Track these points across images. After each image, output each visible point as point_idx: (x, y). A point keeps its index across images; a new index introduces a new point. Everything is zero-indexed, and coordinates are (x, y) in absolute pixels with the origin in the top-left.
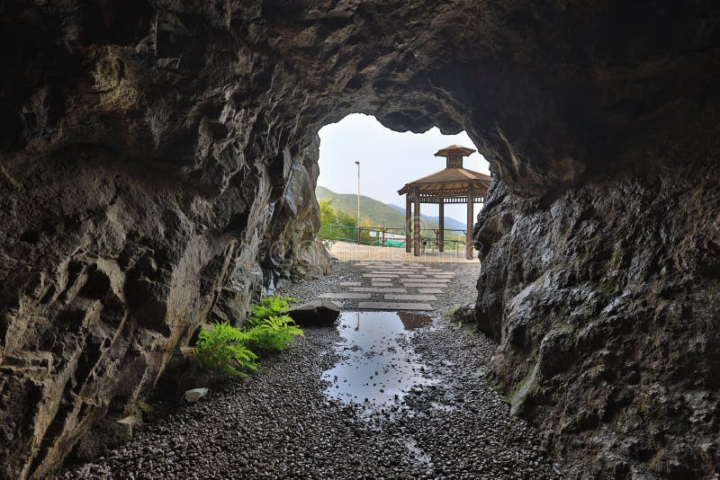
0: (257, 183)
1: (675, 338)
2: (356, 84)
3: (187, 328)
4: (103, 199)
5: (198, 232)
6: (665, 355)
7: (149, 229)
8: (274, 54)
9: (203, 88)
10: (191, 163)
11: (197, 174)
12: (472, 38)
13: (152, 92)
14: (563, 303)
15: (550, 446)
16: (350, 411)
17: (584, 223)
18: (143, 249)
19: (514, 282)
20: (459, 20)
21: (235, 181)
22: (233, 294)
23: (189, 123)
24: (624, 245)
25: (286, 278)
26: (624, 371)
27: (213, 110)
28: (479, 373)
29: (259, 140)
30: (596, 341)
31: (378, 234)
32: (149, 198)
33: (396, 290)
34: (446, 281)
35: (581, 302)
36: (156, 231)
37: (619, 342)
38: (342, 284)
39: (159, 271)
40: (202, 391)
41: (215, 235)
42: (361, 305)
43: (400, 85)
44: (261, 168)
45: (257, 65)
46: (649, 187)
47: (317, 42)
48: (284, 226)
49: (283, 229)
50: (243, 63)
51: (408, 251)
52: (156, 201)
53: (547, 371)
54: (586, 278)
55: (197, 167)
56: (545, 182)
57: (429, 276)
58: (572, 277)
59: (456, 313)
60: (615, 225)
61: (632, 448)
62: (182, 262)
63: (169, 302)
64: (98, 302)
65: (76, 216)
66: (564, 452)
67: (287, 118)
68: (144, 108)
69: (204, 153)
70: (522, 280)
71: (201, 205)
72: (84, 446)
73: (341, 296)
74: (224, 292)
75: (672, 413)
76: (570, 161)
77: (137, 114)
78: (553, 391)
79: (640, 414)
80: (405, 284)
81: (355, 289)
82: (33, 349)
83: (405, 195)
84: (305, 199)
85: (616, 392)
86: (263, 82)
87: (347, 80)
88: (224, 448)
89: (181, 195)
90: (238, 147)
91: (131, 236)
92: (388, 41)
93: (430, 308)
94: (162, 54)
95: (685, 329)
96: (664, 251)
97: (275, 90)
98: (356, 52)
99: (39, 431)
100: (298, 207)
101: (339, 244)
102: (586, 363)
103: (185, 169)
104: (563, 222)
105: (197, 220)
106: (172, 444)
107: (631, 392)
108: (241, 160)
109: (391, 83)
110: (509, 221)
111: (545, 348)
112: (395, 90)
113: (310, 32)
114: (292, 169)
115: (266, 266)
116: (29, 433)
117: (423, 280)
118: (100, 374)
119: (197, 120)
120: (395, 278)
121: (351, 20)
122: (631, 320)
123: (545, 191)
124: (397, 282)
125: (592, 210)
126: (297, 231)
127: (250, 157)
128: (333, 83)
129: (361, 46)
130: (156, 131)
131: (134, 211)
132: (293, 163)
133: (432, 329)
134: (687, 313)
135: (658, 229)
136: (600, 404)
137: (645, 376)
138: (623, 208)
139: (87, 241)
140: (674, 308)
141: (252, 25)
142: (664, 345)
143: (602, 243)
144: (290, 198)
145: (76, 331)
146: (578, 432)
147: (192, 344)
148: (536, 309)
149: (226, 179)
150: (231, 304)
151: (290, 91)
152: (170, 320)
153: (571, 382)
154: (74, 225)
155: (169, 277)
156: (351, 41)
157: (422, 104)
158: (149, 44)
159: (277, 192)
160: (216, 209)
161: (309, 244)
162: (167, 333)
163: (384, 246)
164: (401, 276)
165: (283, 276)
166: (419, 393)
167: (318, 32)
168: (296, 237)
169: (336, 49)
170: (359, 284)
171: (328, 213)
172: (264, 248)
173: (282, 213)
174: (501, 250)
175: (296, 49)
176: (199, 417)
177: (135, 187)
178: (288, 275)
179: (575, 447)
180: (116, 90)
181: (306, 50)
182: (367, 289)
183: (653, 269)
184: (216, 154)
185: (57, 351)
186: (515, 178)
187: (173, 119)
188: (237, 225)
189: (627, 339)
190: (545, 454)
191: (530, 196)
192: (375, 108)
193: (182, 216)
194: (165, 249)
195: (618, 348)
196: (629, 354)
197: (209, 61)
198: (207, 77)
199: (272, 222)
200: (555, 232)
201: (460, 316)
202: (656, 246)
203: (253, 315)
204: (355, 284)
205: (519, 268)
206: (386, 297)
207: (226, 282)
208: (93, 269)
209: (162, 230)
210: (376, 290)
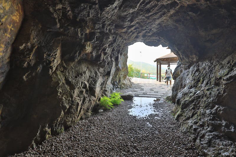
0: (113, 63)
1: (207, 99)
2: (137, 37)
3: (98, 97)
4: (85, 70)
5: (101, 76)
6: (205, 103)
7: (92, 75)
8: (117, 34)
9: (103, 46)
10: (100, 61)
11: (101, 63)
12: (167, 25)
13: (94, 48)
14: (188, 93)
15: (180, 125)
16: (135, 117)
17: (196, 73)
18: (91, 79)
19: (180, 89)
20: (163, 21)
21: (108, 64)
22: (107, 91)
23: (100, 53)
24: (203, 78)
25: (119, 88)
26: (197, 107)
27: (104, 50)
28: (169, 112)
29: (113, 53)
30: (192, 101)
31: (147, 75)
32: (92, 69)
33: (151, 92)
34: (168, 90)
35: (192, 92)
36: (93, 75)
37: (197, 101)
38: (135, 90)
39: (94, 84)
40: (102, 110)
41: (104, 76)
42: (140, 95)
43: (149, 36)
44: (113, 59)
45: (113, 38)
46: (211, 63)
47: (127, 31)
48: (118, 73)
49: (118, 74)
50: (111, 38)
51: (157, 80)
52: (93, 69)
53: (182, 109)
54: (194, 87)
55: (101, 62)
56: (189, 61)
57: (162, 88)
58: (191, 86)
59: (167, 98)
60: (202, 73)
61: (194, 122)
62: (98, 82)
63: (96, 90)
64: (85, 89)
65: (82, 73)
66: (183, 125)
67: (120, 47)
68: (92, 51)
69: (102, 58)
70: (182, 88)
71: (101, 70)
72: (83, 117)
73: (134, 93)
74: (104, 90)
75: (203, 114)
76: (195, 56)
77: (91, 53)
78: (183, 113)
79: (198, 115)
80: (154, 91)
81: (138, 91)
82: (77, 97)
83: (156, 62)
84: (124, 66)
85: (194, 112)
86: (114, 41)
87: (134, 37)
88: (108, 120)
89: (98, 68)
90: (109, 56)
91: (90, 77)
92: (145, 28)
93: (160, 97)
94: (96, 41)
95: (209, 97)
96: (210, 80)
97: (117, 42)
98: (136, 31)
99: (78, 111)
100: (122, 68)
101: (134, 78)
102: (190, 106)
103: (99, 62)
104: (192, 72)
105: (101, 73)
106: (98, 118)
107: (197, 111)
108: (109, 59)
109: (146, 36)
110: (181, 71)
111: (182, 103)
112: (148, 37)
113: (125, 29)
114: (121, 58)
115: (113, 84)
116: (77, 111)
117: (160, 89)
118: (86, 103)
119: (101, 52)
120: (151, 89)
121: (135, 25)
122: (200, 96)
123: (189, 64)
124: (152, 90)
125: (199, 69)
126: (122, 75)
127: (111, 58)
128: (131, 38)
129: (138, 30)
130: (94, 55)
131: (90, 71)
132: (121, 57)
133: (160, 102)
134: (210, 94)
135: (210, 74)
136: (191, 114)
137: (200, 108)
138: (205, 69)
139: (83, 78)
140: (208, 92)
141: (112, 30)
142: (205, 101)
143: (199, 78)
144: (120, 65)
145: (82, 94)
146: (186, 121)
147: (98, 101)
148: (183, 95)
149: (106, 63)
150: (106, 93)
151: (121, 41)
152: (96, 95)
153: (187, 110)
154: (82, 75)
155: (96, 85)
156: (135, 29)
157: (156, 39)
158: (95, 40)
159: (117, 65)
160: (104, 70)
161: (125, 78)
162: (95, 97)
163: (149, 78)
164: (153, 88)
165: (118, 87)
166: (152, 115)
167: (127, 29)
168: (121, 76)
169: (131, 31)
170: (140, 90)
171: (131, 68)
172: (113, 79)
173: (118, 70)
174: (178, 80)
175: (122, 32)
176: (102, 115)
177: (90, 67)
178: (119, 87)
179: (184, 124)
180: (89, 49)
181: (124, 32)
182: (142, 92)
183: (207, 84)
184: (104, 58)
185: (80, 97)
186: (181, 60)
187: (97, 52)
188: (108, 74)
189: (199, 100)
190: (179, 126)
191: (186, 65)
192: (143, 41)
193: (98, 72)
194: (95, 79)
195: (197, 102)
196: (198, 103)
197: (104, 40)
198: (104, 43)
199: (115, 72)
200: (190, 75)
201: (168, 98)
202: (209, 78)
203: (111, 97)
204: (139, 90)
205: (182, 85)
206: (148, 94)
207: (105, 88)
208: (84, 83)
209: (94, 75)
210: (145, 92)
